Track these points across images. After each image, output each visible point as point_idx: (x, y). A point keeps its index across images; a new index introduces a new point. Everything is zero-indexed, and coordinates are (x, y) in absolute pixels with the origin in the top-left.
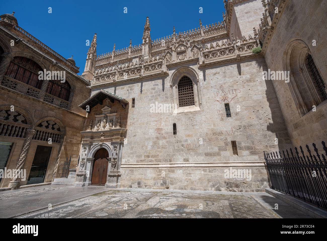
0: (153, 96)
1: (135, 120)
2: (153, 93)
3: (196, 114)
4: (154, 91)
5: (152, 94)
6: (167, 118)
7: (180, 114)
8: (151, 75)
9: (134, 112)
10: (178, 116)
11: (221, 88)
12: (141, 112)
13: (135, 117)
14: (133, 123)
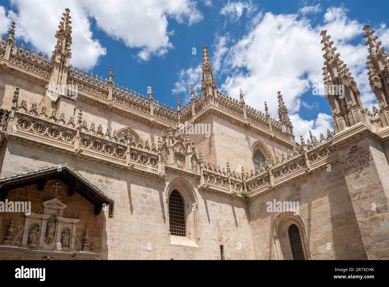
0: (143, 208)
1: (116, 241)
2: (144, 202)
3: (196, 252)
4: (145, 200)
5: (142, 203)
6: (163, 249)
7: (179, 248)
8: (144, 172)
9: (114, 227)
10: (177, 249)
11: (218, 225)
12: (125, 229)
13: (115, 237)
14: (112, 248)
